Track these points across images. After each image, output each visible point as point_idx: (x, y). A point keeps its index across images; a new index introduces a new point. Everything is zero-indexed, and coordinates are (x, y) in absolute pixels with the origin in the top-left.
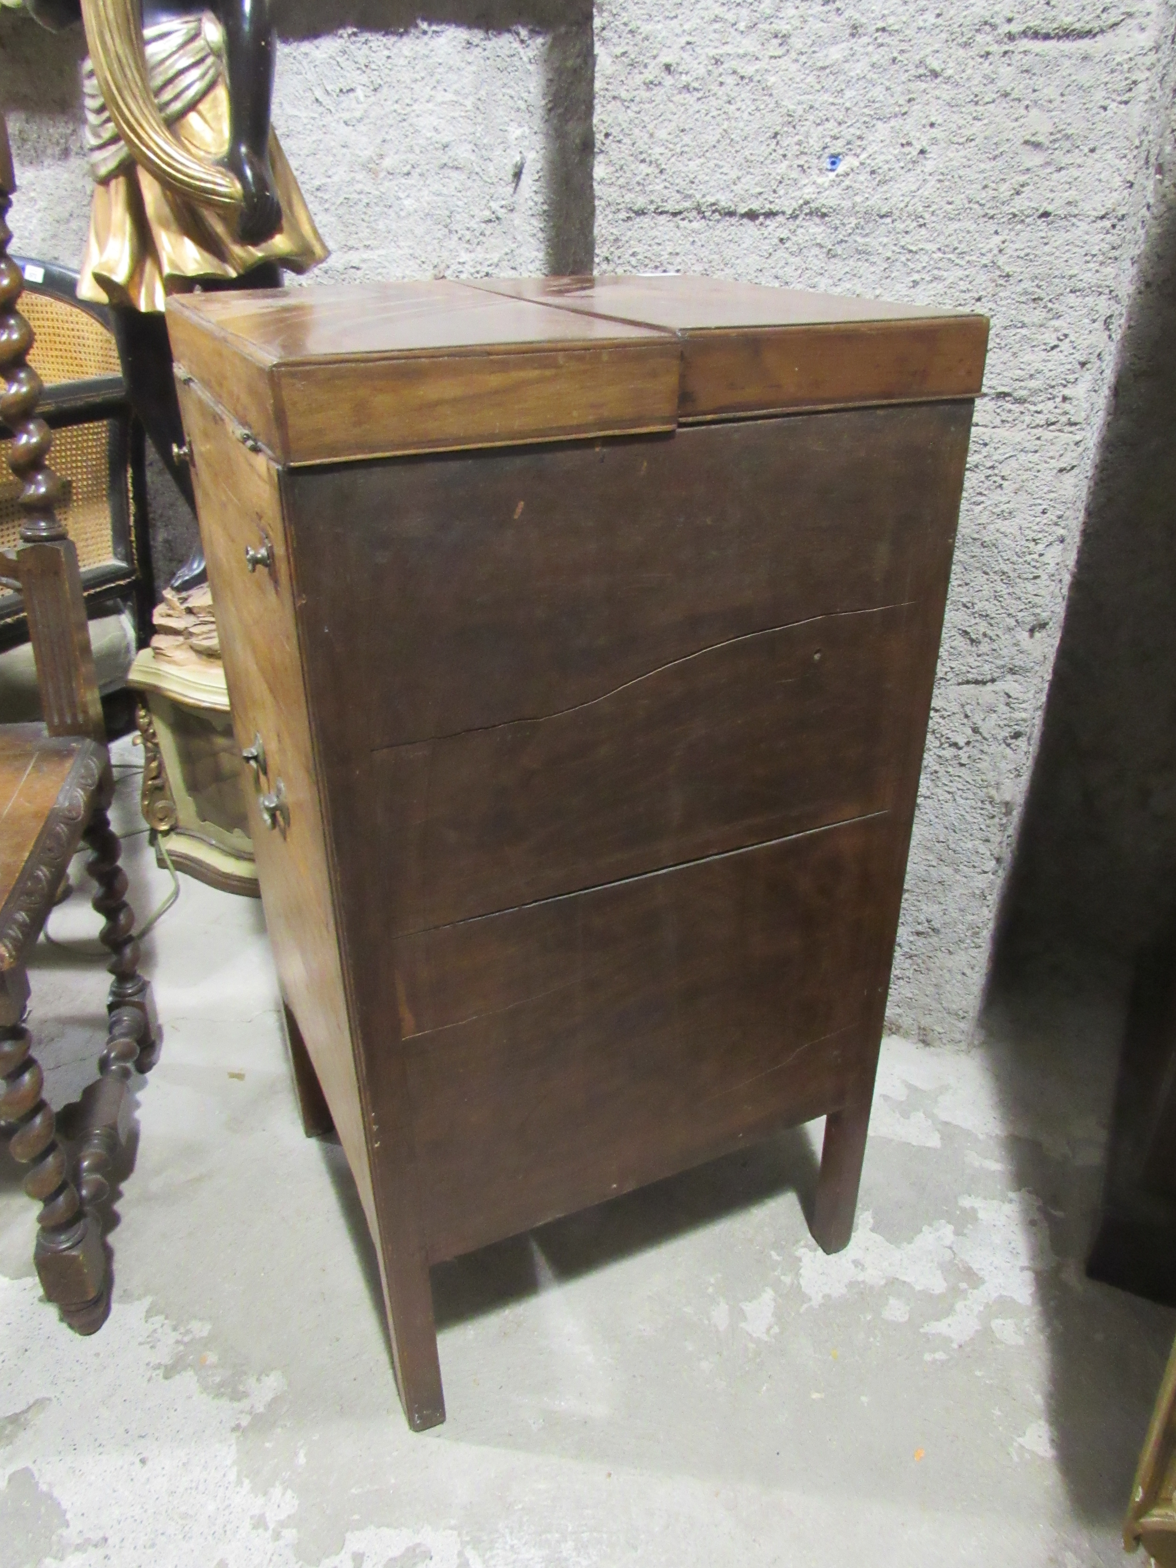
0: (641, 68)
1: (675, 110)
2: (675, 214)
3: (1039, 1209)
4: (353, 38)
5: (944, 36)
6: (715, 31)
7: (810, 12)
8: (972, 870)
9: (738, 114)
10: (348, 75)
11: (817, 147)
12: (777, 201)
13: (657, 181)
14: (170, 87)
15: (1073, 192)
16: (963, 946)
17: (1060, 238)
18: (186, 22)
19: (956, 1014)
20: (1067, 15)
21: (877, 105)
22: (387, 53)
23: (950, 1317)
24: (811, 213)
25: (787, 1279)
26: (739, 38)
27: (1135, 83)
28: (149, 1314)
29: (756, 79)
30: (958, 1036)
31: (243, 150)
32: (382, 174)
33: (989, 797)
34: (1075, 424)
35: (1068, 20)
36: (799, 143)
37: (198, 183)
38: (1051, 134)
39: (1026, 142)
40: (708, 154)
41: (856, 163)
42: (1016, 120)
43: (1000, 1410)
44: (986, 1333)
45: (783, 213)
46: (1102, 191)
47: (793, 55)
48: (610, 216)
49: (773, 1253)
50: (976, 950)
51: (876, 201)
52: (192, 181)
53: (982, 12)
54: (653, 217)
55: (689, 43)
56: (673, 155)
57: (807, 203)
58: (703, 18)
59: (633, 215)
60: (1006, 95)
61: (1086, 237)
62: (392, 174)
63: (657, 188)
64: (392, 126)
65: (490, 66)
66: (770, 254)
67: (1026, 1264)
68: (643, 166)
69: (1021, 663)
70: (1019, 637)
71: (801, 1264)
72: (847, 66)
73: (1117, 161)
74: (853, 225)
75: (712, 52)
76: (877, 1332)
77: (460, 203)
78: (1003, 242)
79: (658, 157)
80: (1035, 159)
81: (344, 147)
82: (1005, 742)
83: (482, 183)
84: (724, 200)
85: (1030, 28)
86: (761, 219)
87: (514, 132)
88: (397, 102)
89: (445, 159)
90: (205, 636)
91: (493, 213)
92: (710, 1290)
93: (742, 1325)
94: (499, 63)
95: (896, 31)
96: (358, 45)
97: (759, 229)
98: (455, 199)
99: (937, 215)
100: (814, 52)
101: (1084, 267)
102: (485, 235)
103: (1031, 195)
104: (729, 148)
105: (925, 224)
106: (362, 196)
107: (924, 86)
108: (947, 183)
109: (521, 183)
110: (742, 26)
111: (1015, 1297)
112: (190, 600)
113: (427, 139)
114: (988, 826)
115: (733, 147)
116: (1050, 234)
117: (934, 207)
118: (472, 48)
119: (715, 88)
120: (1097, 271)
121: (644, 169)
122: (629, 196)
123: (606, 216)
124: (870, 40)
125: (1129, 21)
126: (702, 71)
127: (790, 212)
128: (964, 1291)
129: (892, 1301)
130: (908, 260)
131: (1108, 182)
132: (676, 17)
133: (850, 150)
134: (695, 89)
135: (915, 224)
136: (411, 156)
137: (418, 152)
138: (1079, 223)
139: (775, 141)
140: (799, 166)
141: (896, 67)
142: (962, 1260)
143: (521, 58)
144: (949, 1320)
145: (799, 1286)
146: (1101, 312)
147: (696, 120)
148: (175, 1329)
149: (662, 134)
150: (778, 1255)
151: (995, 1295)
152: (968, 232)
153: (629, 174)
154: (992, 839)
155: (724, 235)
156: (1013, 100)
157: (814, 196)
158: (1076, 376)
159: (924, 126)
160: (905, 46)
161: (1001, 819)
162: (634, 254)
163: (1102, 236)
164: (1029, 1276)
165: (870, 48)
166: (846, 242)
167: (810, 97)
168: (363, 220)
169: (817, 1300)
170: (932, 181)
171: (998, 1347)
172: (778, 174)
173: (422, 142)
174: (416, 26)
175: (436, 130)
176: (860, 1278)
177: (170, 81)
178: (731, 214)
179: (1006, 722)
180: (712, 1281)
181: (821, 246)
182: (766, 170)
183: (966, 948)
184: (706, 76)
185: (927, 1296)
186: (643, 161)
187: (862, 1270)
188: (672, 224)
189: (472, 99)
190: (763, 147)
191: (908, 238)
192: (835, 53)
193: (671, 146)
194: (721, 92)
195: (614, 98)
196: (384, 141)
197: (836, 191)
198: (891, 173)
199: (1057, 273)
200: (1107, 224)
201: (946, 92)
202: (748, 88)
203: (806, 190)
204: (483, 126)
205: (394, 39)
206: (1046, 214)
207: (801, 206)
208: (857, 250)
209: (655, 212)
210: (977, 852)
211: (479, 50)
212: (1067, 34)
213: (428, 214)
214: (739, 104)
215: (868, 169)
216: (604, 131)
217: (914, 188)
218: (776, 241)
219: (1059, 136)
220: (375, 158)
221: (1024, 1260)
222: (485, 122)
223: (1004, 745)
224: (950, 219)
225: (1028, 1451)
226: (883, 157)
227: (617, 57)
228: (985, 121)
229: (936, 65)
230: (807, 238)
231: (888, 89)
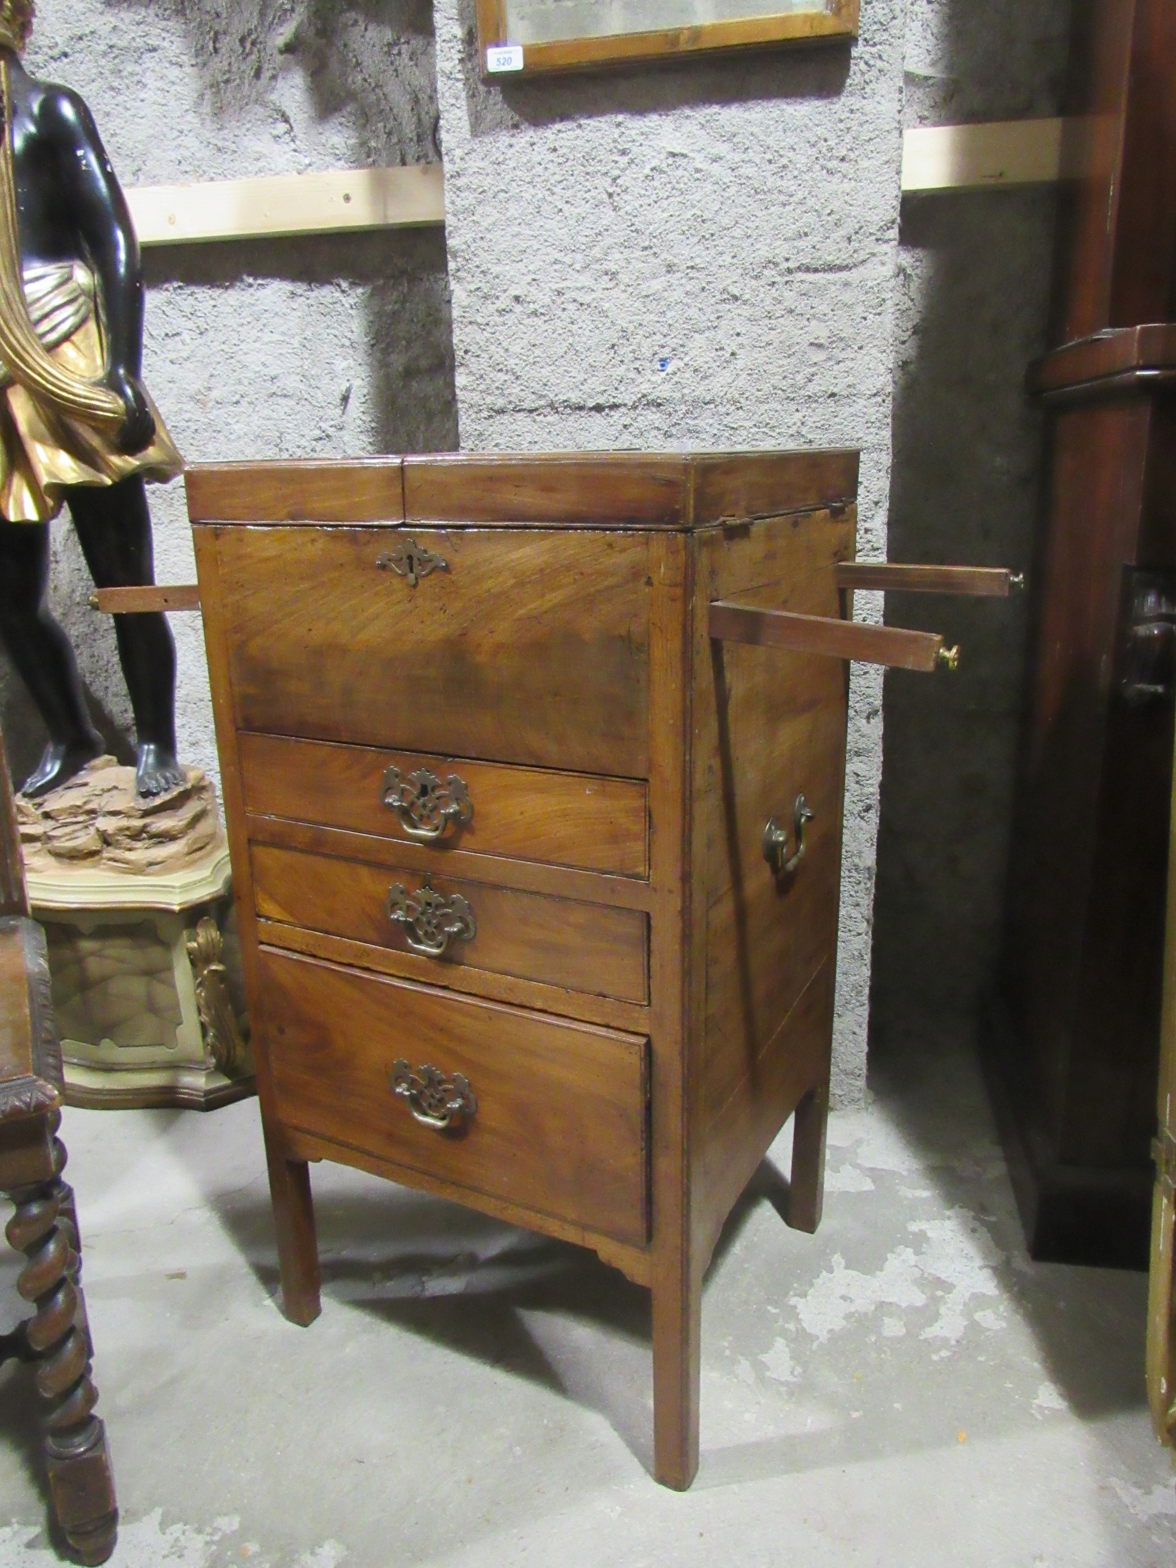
0: (493, 300)
1: (525, 331)
2: (531, 411)
3: (974, 1218)
4: (179, 291)
5: (740, 271)
6: (555, 271)
7: (632, 256)
8: (848, 934)
9: (580, 331)
10: (174, 321)
11: (648, 355)
12: (619, 396)
13: (514, 385)
14: (46, 321)
15: (851, 378)
16: (850, 1007)
17: (847, 410)
18: (60, 268)
19: (852, 1074)
20: (829, 255)
21: (693, 322)
22: (213, 303)
23: (939, 1321)
24: (648, 404)
25: (791, 1326)
26: (576, 275)
27: (884, 300)
28: (164, 1525)
29: (593, 305)
30: (857, 1095)
31: (122, 372)
32: (210, 405)
33: (855, 865)
34: (877, 549)
35: (830, 258)
36: (633, 352)
37: (83, 400)
38: (829, 337)
39: (812, 344)
40: (557, 363)
41: (681, 364)
42: (802, 329)
43: (1010, 1383)
44: (973, 1326)
45: (625, 405)
46: (872, 376)
47: (622, 287)
48: (473, 416)
49: (769, 1308)
50: (861, 1008)
51: (700, 392)
52: (77, 399)
53: (767, 254)
54: (512, 415)
55: (534, 280)
56: (527, 365)
57: (644, 396)
58: (544, 261)
59: (494, 414)
60: (791, 311)
61: (865, 410)
62: (221, 403)
63: (514, 391)
64: (219, 363)
65: (314, 311)
66: (617, 438)
67: (981, 1263)
68: (500, 374)
69: (864, 745)
70: (859, 724)
71: (798, 1311)
72: (666, 294)
73: (880, 355)
74: (684, 411)
75: (555, 286)
76: (885, 1348)
77: (290, 425)
78: (804, 417)
79: (514, 367)
80: (819, 356)
81: (170, 382)
82: (859, 815)
83: (311, 407)
84: (575, 398)
85: (802, 264)
86: (607, 410)
87: (340, 364)
88: (224, 343)
89: (274, 389)
90: (68, 837)
91: (323, 432)
92: (727, 1352)
93: (768, 1374)
94: (322, 309)
95: (703, 268)
96: (184, 296)
97: (605, 419)
98: (285, 422)
99: (751, 400)
100: (639, 284)
101: (867, 432)
102: (315, 451)
103: (821, 382)
104: (575, 357)
105: (741, 408)
106: (190, 424)
107: (728, 307)
108: (755, 376)
109: (349, 406)
110: (578, 267)
111: (984, 1291)
112: (46, 804)
113: (256, 372)
114: (856, 892)
115: (578, 356)
116: (838, 409)
117: (747, 394)
118: (296, 298)
119: (559, 313)
120: (877, 434)
121: (502, 376)
122: (489, 399)
123: (470, 416)
124: (683, 275)
125: (873, 259)
126: (547, 301)
127: (631, 404)
128: (942, 1297)
129: (886, 1320)
130: (731, 435)
131: (875, 370)
132: (521, 261)
133: (675, 355)
134: (542, 314)
135: (734, 407)
136: (239, 387)
137: (246, 384)
138: (858, 400)
139: (613, 351)
140: (635, 369)
141: (705, 294)
142: (929, 1274)
143: (343, 305)
144: (940, 1323)
145: (804, 1329)
146: (884, 463)
147: (545, 337)
148: (199, 1531)
149: (516, 349)
150: (775, 1308)
151: (967, 1295)
152: (776, 411)
153: (488, 381)
154: (861, 903)
155: (576, 425)
156: (797, 315)
157: (650, 391)
158: (873, 512)
159: (732, 336)
160: (710, 279)
161: (865, 884)
162: (497, 445)
163: (877, 409)
164: (987, 1272)
165: (684, 281)
166: (679, 424)
167: (639, 317)
168: (192, 445)
169: (824, 1336)
170: (744, 375)
171: (988, 1333)
172: (618, 375)
173: (252, 375)
174: (242, 281)
175: (264, 364)
176: (853, 1310)
177: (46, 316)
178: (581, 408)
179: (858, 798)
180: (726, 1344)
181: (659, 429)
182: (608, 373)
183: (853, 1009)
184: (551, 304)
185: (913, 1309)
186: (500, 370)
187: (851, 1302)
188: (529, 419)
189: (298, 338)
190: (604, 356)
191: (729, 418)
192: (656, 285)
193: (524, 358)
194: (564, 315)
195: (471, 323)
196: (212, 376)
197: (667, 386)
198: (711, 371)
199: (847, 437)
200: (879, 399)
201: (746, 311)
202: (587, 312)
203: (642, 386)
204: (310, 360)
205: (219, 291)
206: (833, 395)
207: (640, 399)
208: (689, 430)
209: (513, 410)
210: (851, 917)
211: (303, 299)
212: (831, 268)
213: (258, 436)
214: (581, 324)
215: (692, 369)
216: (464, 349)
217: (730, 381)
218: (621, 427)
219: (834, 338)
220: (203, 391)
221: (978, 1262)
222: (312, 357)
223: (859, 819)
224: (761, 402)
225: (1047, 1408)
226: (702, 360)
227: (471, 291)
228: (779, 330)
229: (736, 292)
230: (646, 423)
231: (700, 309)
